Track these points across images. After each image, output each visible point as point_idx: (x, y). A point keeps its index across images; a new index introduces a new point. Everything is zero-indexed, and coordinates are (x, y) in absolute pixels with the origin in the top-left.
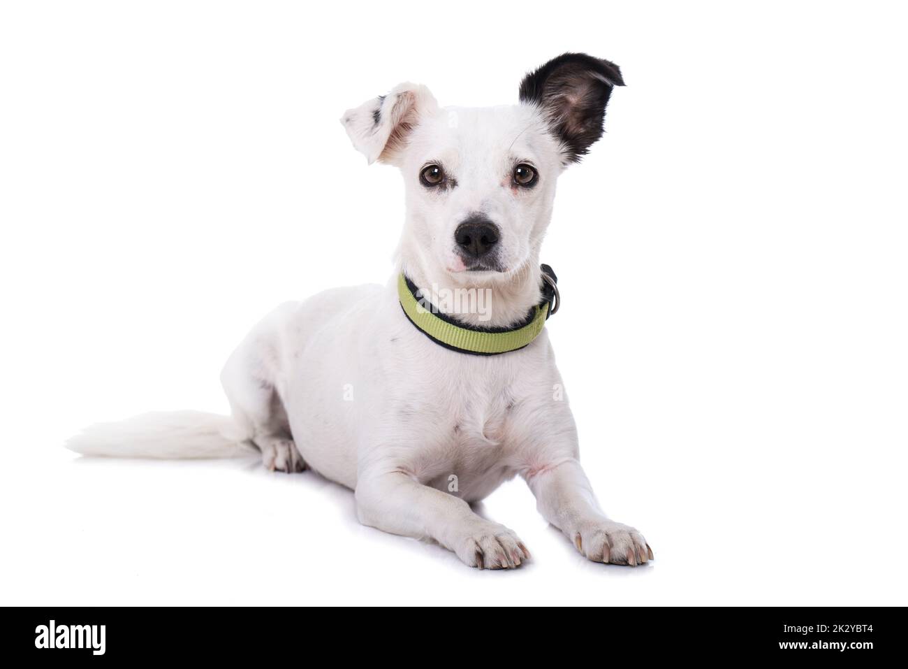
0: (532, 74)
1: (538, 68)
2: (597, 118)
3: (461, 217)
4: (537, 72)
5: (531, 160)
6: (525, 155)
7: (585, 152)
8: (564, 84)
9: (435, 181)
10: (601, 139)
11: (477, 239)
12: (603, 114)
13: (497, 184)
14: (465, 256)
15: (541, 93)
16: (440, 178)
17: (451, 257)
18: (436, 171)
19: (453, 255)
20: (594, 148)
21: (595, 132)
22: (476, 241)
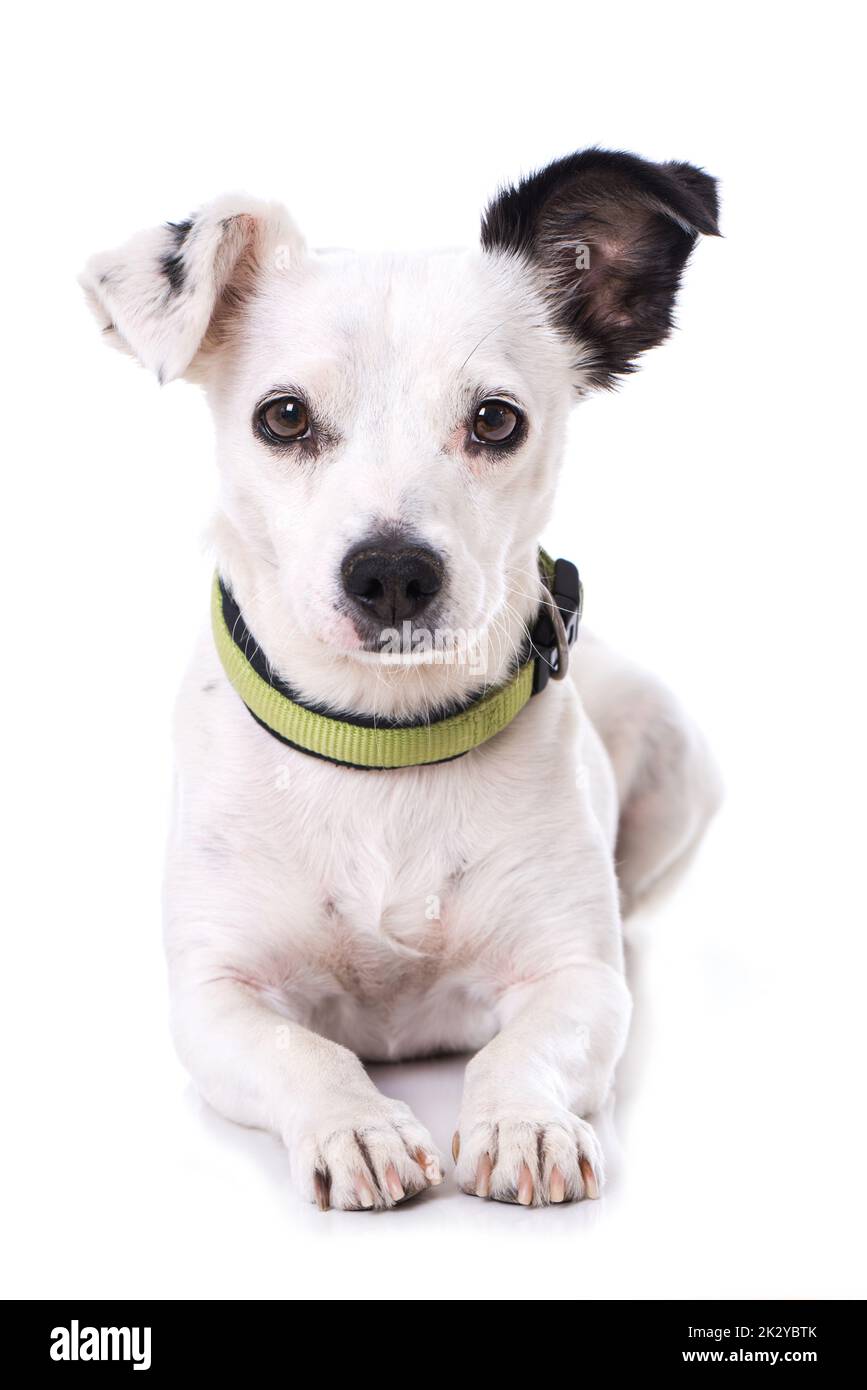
0: (513, 190)
1: (527, 178)
2: (659, 297)
3: (356, 528)
4: (523, 186)
5: (511, 390)
6: (499, 379)
7: (627, 369)
8: (586, 217)
9: (288, 432)
10: (666, 341)
11: (397, 588)
12: (674, 286)
13: (436, 447)
14: (365, 621)
15: (534, 235)
16: (301, 426)
17: (327, 619)
18: (290, 407)
19: (334, 615)
20: (648, 360)
21: (654, 327)
22: (395, 592)
